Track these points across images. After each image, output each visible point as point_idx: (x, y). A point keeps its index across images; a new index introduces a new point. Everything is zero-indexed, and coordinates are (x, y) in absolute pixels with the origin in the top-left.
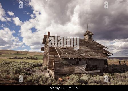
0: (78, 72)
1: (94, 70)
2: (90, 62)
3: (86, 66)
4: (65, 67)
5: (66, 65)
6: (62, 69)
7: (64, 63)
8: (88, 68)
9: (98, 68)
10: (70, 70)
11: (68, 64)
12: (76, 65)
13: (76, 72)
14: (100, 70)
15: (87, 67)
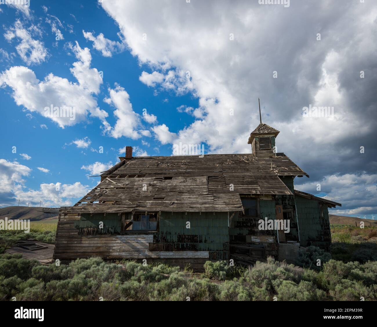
0: (124, 254)
1: (183, 249)
2: (169, 224)
3: (155, 237)
4: (84, 238)
5: (89, 233)
6: (75, 244)
7: (82, 228)
8: (161, 244)
9: (201, 245)
10: (99, 247)
11: (94, 231)
12: (119, 234)
13: (117, 254)
14: (209, 250)
15: (158, 241)
